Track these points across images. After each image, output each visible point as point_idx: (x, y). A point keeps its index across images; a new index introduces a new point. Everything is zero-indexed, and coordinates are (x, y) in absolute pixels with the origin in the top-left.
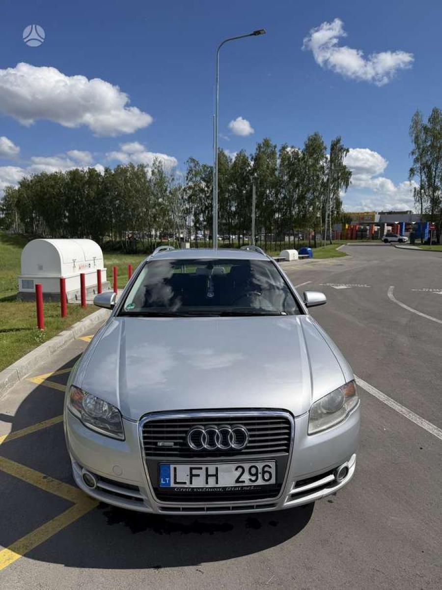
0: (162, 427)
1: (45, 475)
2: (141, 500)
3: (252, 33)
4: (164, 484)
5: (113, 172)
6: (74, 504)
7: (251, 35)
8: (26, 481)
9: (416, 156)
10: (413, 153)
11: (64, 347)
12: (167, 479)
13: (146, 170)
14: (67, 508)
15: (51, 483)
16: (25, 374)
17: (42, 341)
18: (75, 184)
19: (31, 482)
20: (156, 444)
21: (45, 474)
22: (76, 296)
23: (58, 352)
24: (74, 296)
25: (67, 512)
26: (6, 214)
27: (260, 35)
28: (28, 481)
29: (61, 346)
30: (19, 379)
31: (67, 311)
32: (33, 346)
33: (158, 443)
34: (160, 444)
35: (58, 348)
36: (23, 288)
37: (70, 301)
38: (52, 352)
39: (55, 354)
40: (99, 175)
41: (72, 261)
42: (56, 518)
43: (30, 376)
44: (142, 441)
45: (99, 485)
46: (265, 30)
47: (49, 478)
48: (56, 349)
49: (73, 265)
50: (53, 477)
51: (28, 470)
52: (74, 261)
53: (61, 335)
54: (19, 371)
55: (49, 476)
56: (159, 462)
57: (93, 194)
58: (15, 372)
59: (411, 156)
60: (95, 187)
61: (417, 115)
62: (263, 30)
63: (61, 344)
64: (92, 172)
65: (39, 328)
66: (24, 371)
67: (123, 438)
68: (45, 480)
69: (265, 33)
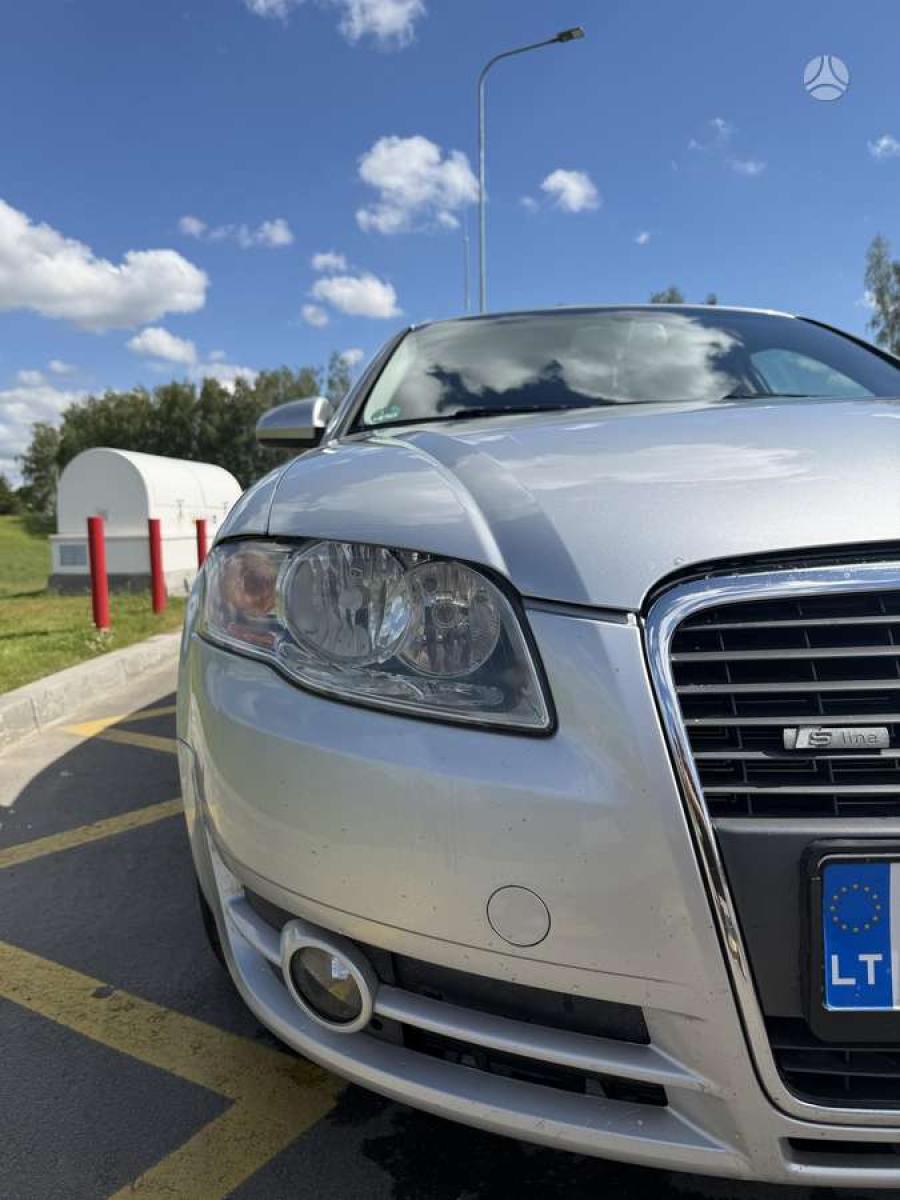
0: (792, 638)
1: (101, 984)
2: (652, 1096)
3: (555, 37)
4: (842, 995)
5: (253, 387)
6: (224, 1103)
7: (554, 41)
8: (28, 1005)
9: (881, 328)
10: (874, 323)
11: (161, 669)
12: (870, 959)
13: (316, 379)
14: (198, 1124)
15: (124, 1017)
16: (57, 716)
17: (103, 649)
18: (177, 413)
19: (48, 1011)
20: (772, 738)
21: (102, 980)
22: (186, 582)
23: (143, 678)
24: (182, 583)
25: (195, 1142)
26: (36, 479)
27: (571, 42)
28: (34, 1006)
29: (151, 666)
30: (37, 726)
31: (164, 604)
32: (77, 658)
33: (789, 734)
34: (801, 736)
35: (145, 668)
36: (63, 563)
37: (170, 593)
38: (132, 675)
39: (138, 680)
40: (224, 393)
41: (176, 504)
42: (149, 1174)
43: (69, 723)
44: (680, 724)
45: (387, 1011)
46: (582, 28)
47: (119, 993)
48: (141, 668)
49: (177, 512)
50: (135, 991)
51: (38, 966)
52: (180, 504)
53: (153, 641)
54: (35, 703)
55: (121, 986)
56: (810, 852)
57: (211, 430)
58: (26, 704)
59: (870, 330)
60: (216, 418)
61: (877, 244)
62: (578, 29)
63: (153, 660)
64: (210, 387)
65: (99, 626)
66: (51, 705)
67: (545, 722)
68: (103, 1003)
69: (582, 35)
